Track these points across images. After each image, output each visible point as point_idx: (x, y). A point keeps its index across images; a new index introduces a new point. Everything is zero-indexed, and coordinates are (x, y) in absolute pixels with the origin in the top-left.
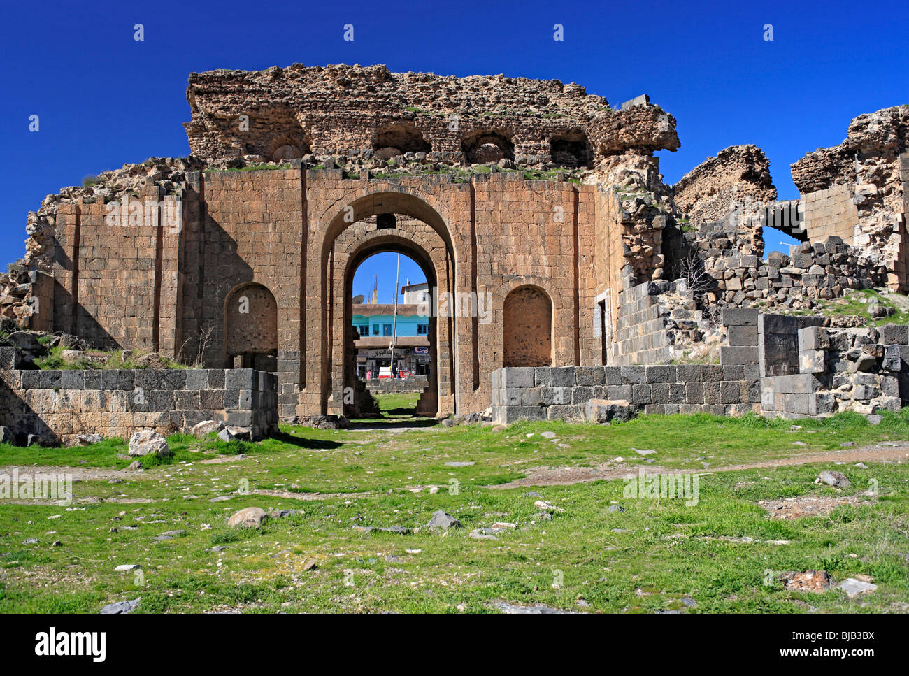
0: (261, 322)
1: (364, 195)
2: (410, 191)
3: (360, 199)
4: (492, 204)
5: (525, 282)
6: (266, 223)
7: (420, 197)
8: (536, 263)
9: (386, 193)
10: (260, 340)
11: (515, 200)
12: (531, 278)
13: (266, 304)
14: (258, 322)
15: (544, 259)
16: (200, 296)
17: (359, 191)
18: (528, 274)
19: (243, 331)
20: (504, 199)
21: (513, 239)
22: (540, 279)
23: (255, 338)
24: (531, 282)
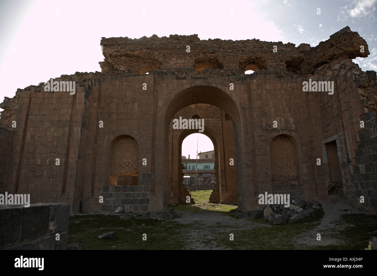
0: (130, 157)
1: (189, 87)
2: (214, 85)
3: (186, 89)
4: (260, 90)
5: (281, 133)
6: (134, 103)
7: (219, 88)
8: (287, 122)
9: (201, 86)
10: (129, 167)
11: (273, 89)
12: (285, 131)
13: (133, 147)
14: (129, 157)
15: (291, 120)
16: (96, 142)
17: (185, 85)
18: (282, 128)
19: (120, 162)
20: (267, 88)
21: (273, 109)
22: (290, 131)
23: (127, 166)
24: (285, 132)
